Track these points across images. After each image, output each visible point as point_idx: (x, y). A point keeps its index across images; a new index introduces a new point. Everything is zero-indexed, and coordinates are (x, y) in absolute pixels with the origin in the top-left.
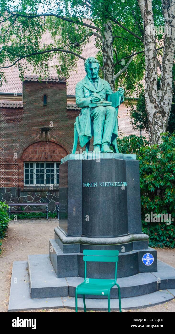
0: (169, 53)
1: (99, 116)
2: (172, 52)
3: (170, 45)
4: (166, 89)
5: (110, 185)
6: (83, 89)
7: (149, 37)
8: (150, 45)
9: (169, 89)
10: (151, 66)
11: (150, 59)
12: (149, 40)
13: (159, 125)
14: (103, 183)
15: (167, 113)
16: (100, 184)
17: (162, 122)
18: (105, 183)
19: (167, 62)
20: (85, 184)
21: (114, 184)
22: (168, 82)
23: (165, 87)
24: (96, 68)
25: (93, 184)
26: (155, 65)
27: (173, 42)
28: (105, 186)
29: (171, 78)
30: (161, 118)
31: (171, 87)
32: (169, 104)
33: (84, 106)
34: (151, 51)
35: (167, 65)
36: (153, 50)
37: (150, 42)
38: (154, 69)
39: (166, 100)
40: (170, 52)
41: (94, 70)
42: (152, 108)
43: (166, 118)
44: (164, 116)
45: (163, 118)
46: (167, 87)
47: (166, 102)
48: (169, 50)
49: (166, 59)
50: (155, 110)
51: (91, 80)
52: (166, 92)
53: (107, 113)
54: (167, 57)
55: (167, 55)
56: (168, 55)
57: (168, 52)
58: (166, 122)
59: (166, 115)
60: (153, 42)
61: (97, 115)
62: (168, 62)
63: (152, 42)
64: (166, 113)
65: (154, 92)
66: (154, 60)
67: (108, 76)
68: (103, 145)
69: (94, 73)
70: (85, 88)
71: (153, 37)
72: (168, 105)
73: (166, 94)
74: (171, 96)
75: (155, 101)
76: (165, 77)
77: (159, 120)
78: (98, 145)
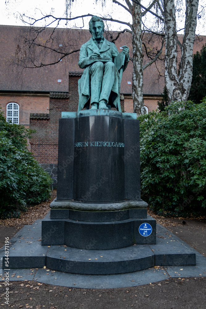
0: (190, 32)
1: (95, 71)
2: (192, 31)
3: (191, 24)
4: (186, 67)
5: (102, 145)
6: (87, 51)
7: (169, 16)
8: (169, 23)
9: (189, 67)
10: (170, 44)
11: (170, 37)
12: (169, 18)
13: (178, 101)
14: (94, 143)
15: (186, 90)
16: (91, 144)
17: (181, 98)
18: (96, 143)
19: (187, 41)
20: (76, 144)
21: (107, 144)
22: (188, 60)
23: (185, 65)
24: (100, 26)
25: (84, 144)
26: (174, 43)
27: (193, 21)
28: (97, 146)
29: (191, 56)
30: (180, 94)
31: (191, 66)
32: (188, 81)
34: (171, 29)
35: (187, 44)
36: (173, 27)
37: (170, 20)
38: (173, 46)
39: (185, 78)
40: (191, 31)
41: (97, 29)
42: (171, 85)
43: (185, 96)
44: (183, 93)
45: (182, 95)
46: (187, 65)
47: (186, 80)
48: (190, 29)
49: (187, 38)
50: (174, 87)
51: (95, 41)
52: (186, 70)
53: (105, 68)
54: (187, 36)
55: (188, 34)
56: (189, 33)
57: (189, 31)
58: (185, 99)
59: (186, 92)
60: (173, 20)
61: (94, 71)
62: (189, 41)
63: (172, 19)
64: (185, 90)
65: (174, 69)
66: (174, 37)
67: (137, 65)
68: (100, 103)
69: (98, 33)
70: (89, 49)
71: (173, 15)
72: (187, 82)
73: (186, 72)
74: (190, 74)
75: (175, 78)
76: (185, 55)
77: (178, 97)
78: (95, 104)
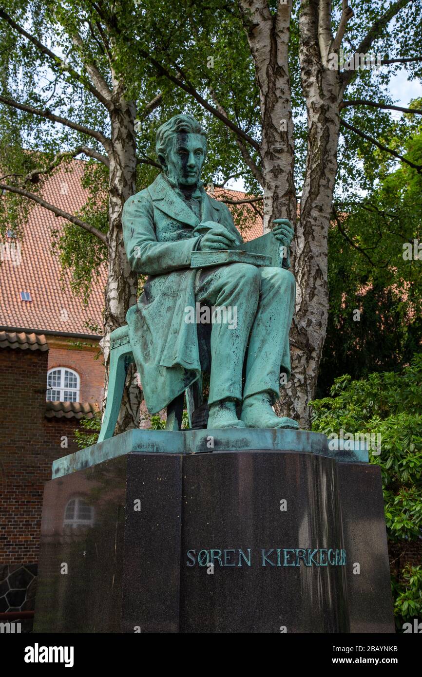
0: (322, 188)
1: (238, 294)
2: (328, 187)
3: (325, 168)
4: (314, 284)
6: (153, 218)
7: (278, 138)
8: (279, 158)
9: (321, 285)
11: (280, 196)
12: (278, 146)
13: (296, 380)
15: (316, 348)
17: (304, 372)
19: (315, 213)
20: (195, 556)
22: (318, 265)
23: (312, 279)
24: (199, 149)
25: (233, 556)
26: (290, 215)
27: (331, 162)
28: (286, 564)
29: (326, 255)
30: (303, 361)
31: (325, 281)
32: (320, 324)
33: (164, 266)
34: (284, 174)
35: (315, 219)
36: (288, 171)
37: (280, 151)
39: (312, 313)
40: (324, 186)
41: (192, 155)
43: (313, 365)
44: (309, 358)
45: (308, 362)
46: (315, 279)
47: (313, 320)
48: (322, 180)
49: (314, 205)
52: (313, 292)
54: (315, 199)
55: (317, 196)
56: (319, 193)
57: (319, 186)
58: (313, 375)
59: (314, 354)
60: (288, 151)
61: (232, 292)
62: (319, 213)
63: (286, 149)
64: (314, 349)
66: (290, 199)
68: (248, 402)
69: (191, 167)
70: (159, 211)
71: (289, 137)
72: (317, 327)
73: (313, 297)
74: (324, 303)
76: (311, 251)
77: (296, 367)
78: (228, 404)
